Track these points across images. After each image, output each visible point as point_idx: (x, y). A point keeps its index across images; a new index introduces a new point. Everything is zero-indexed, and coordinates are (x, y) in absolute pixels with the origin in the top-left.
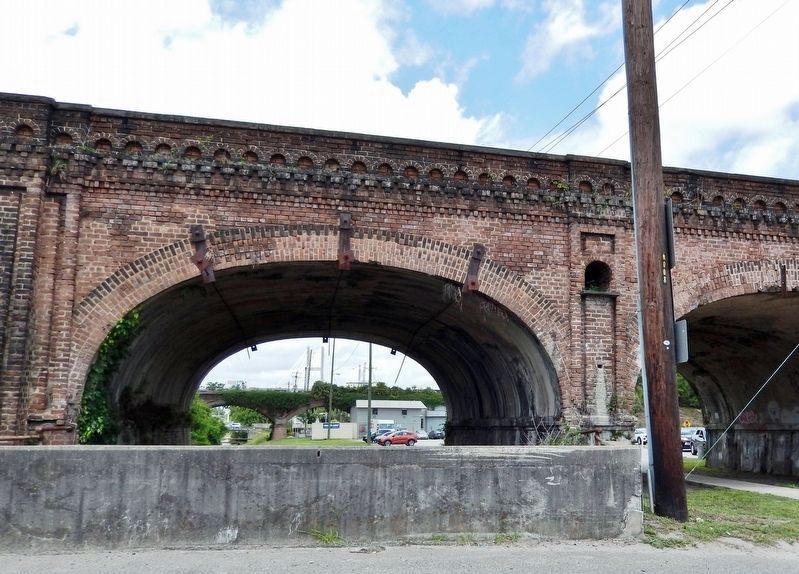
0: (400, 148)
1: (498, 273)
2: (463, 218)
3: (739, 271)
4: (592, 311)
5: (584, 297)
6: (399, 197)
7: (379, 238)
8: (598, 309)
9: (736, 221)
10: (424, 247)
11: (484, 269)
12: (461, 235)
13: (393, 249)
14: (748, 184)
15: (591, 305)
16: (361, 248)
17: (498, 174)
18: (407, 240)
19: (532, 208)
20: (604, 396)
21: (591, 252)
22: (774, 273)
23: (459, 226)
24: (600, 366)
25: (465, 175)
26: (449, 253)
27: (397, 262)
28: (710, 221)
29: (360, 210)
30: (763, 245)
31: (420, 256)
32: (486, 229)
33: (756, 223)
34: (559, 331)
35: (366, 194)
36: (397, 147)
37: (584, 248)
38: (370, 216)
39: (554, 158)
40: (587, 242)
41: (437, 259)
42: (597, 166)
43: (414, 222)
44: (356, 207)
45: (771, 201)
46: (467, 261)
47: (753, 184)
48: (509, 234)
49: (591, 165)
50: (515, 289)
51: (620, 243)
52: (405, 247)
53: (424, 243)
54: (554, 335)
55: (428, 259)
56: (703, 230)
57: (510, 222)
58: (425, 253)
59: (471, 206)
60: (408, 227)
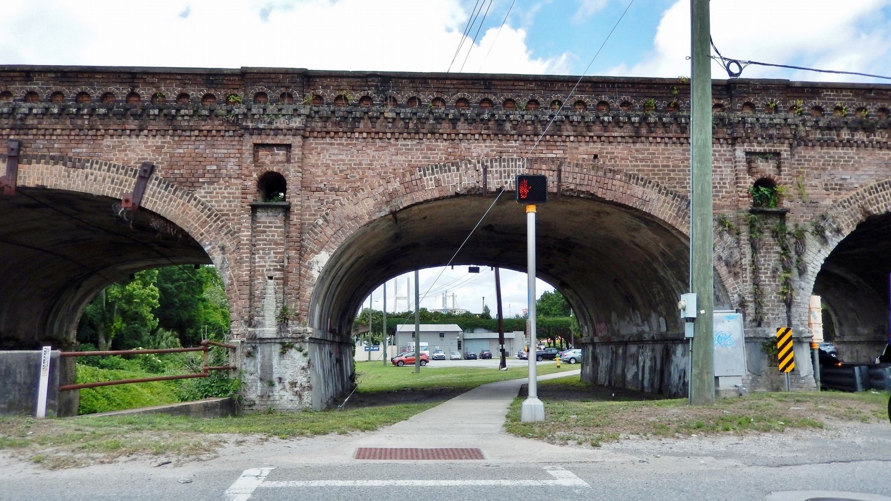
0: (72, 75)
1: (166, 189)
2: (134, 138)
3: (433, 174)
4: (263, 223)
5: (254, 208)
6: (68, 122)
7: (47, 163)
8: (270, 220)
9: (431, 121)
10: (91, 168)
11: (152, 187)
12: (131, 155)
13: (60, 172)
14: (448, 82)
15: (262, 216)
16: (29, 173)
17: (172, 92)
18: (74, 163)
19: (203, 123)
20: (273, 309)
21: (264, 163)
22: (475, 173)
23: (130, 146)
24: (271, 278)
25: (138, 96)
26: (117, 173)
27: (63, 184)
28: (401, 124)
29: (31, 137)
30: (464, 145)
31: (86, 177)
32: (157, 147)
33: (454, 121)
34: (228, 244)
35: (36, 122)
36: (69, 75)
37: (256, 160)
38: (41, 143)
39: (229, 72)
40: (260, 153)
41: (104, 180)
42: (273, 76)
43: (84, 146)
44: (27, 135)
45: (475, 98)
46: (135, 180)
47: (455, 82)
48: (182, 151)
49: (268, 76)
50: (183, 204)
51: (296, 152)
52: (72, 170)
53: (92, 164)
54: (223, 249)
55: (95, 180)
56: (393, 133)
57: (183, 138)
58: (92, 174)
59: (140, 126)
60: (78, 150)
